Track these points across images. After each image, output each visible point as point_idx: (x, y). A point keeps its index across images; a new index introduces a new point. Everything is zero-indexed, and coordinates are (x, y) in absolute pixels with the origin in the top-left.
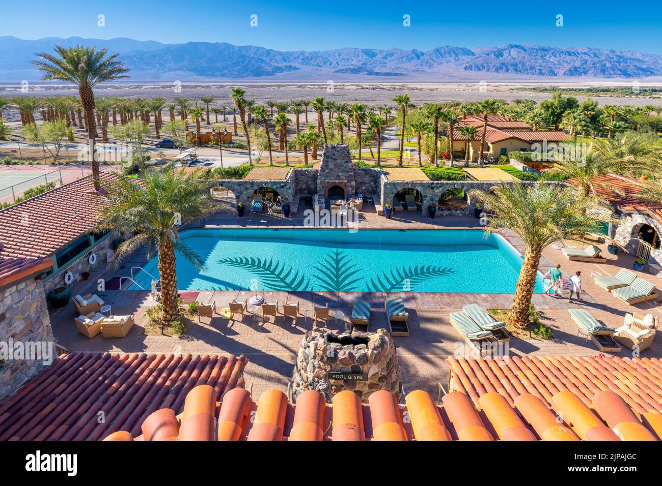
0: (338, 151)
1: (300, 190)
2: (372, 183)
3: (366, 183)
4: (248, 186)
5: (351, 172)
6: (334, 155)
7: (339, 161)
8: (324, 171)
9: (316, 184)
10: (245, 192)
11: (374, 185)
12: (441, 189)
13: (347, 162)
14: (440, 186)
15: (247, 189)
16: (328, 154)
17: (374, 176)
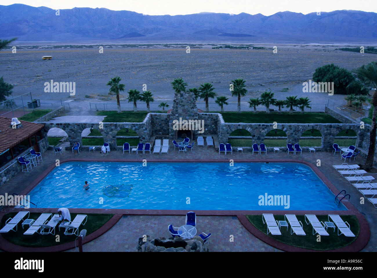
0: (185, 99)
1: (156, 131)
2: (213, 126)
3: (209, 126)
4: (113, 128)
5: (196, 116)
6: (182, 102)
7: (186, 107)
8: (174, 115)
9: (168, 126)
10: (111, 133)
11: (215, 127)
12: (266, 130)
13: (193, 108)
14: (266, 128)
15: (112, 130)
16: (177, 101)
17: (214, 120)
